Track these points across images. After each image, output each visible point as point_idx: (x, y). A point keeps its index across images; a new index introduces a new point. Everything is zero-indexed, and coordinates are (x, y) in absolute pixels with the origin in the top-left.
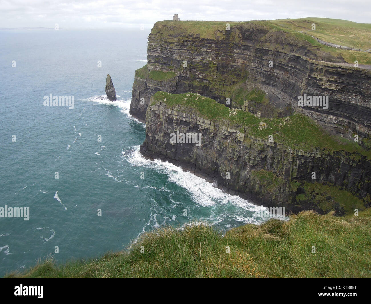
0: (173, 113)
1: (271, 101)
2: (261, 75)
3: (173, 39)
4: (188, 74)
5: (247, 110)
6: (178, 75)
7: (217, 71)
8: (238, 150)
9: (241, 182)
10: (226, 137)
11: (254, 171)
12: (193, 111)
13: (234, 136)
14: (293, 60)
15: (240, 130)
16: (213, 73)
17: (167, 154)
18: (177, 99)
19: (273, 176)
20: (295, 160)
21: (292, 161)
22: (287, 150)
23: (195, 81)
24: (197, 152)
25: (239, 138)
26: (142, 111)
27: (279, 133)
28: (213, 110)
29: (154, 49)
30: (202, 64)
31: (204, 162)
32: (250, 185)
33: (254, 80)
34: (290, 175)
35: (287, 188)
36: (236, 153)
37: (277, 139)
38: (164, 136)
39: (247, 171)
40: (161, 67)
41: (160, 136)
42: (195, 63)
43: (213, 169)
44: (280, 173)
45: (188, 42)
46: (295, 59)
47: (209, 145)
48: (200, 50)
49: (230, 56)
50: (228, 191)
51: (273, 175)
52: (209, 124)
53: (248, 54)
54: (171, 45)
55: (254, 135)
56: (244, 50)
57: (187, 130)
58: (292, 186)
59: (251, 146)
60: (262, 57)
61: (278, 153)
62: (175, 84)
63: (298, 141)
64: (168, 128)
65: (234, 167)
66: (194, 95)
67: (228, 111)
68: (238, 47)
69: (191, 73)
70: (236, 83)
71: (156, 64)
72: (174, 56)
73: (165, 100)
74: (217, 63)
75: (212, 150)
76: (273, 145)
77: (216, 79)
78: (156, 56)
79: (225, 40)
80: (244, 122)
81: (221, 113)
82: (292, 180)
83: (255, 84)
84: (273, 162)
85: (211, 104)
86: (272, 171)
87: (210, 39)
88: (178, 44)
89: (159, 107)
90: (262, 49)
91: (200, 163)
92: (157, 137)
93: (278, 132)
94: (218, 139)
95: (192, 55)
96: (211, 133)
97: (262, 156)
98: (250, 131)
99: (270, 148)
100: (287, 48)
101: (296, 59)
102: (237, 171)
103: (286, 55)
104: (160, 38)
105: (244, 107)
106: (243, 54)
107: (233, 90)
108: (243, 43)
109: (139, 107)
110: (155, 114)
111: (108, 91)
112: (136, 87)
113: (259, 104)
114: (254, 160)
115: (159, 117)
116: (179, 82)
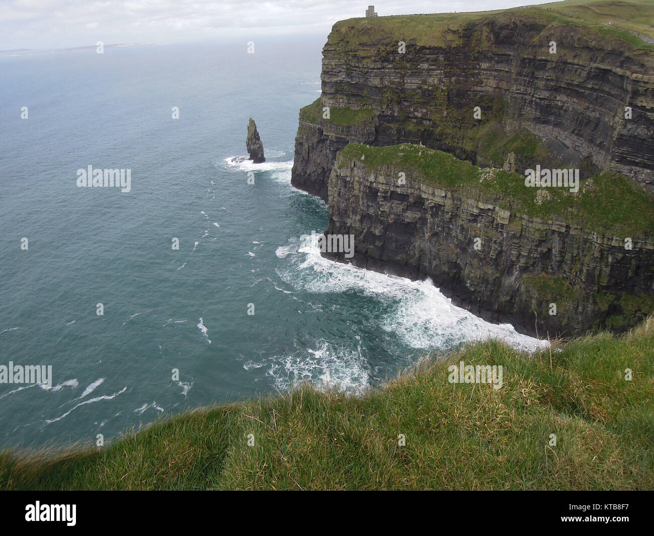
0: (377, 179)
1: (552, 152)
2: (531, 107)
3: (367, 50)
4: (396, 111)
5: (513, 171)
6: (378, 113)
7: (449, 103)
8: (498, 241)
9: (504, 295)
10: (475, 219)
11: (526, 276)
12: (414, 176)
13: (489, 216)
14: (596, 77)
15: (502, 205)
16: (440, 108)
17: (367, 251)
18: (385, 156)
19: (563, 284)
20: (605, 256)
21: (600, 257)
22: (589, 238)
23: (408, 122)
24: (422, 246)
25: (500, 219)
26: (313, 179)
27: (574, 208)
28: (450, 173)
29: (335, 70)
30: (421, 92)
31: (434, 263)
32: (521, 301)
33: (518, 117)
34: (596, 282)
35: (589, 305)
36: (494, 246)
37: (571, 220)
38: (361, 221)
39: (514, 277)
40: (346, 101)
41: (355, 221)
42: (409, 91)
43: (451, 275)
44: (577, 278)
45: (396, 55)
46: (599, 75)
47: (443, 233)
48: (417, 66)
49: (473, 75)
50: (480, 312)
51: (563, 282)
52: (443, 197)
53: (507, 70)
54: (365, 61)
55: (528, 213)
56: (498, 62)
57: (403, 209)
58: (598, 301)
59: (522, 232)
60: (533, 73)
61: (572, 244)
62: (373, 129)
63: (611, 222)
64: (368, 206)
65: (490, 270)
66: (415, 148)
67: (477, 172)
68: (488, 58)
69: (401, 109)
70: (483, 123)
71: (338, 96)
72: (371, 80)
73: (363, 158)
74: (447, 89)
75: (449, 241)
76: (563, 230)
77: (446, 117)
78: (336, 82)
79: (462, 48)
80: (509, 191)
81: (464, 177)
82: (598, 291)
83: (521, 123)
84: (563, 259)
85: (445, 162)
86: (561, 275)
87: (436, 46)
88: (377, 60)
89: (352, 170)
90: (534, 59)
91: (427, 264)
92: (349, 222)
93: (572, 207)
94: (461, 222)
95: (403, 77)
96: (446, 212)
97: (542, 250)
98: (519, 206)
99: (557, 235)
100: (582, 55)
101: (601, 75)
102: (497, 277)
103: (582, 67)
104: (344, 51)
105: (508, 165)
106: (496, 70)
107: (478, 136)
108: (496, 49)
109: (308, 173)
110: (345, 182)
111: (252, 147)
112: (302, 138)
113: (529, 158)
114: (528, 257)
115: (353, 187)
116: (380, 125)
